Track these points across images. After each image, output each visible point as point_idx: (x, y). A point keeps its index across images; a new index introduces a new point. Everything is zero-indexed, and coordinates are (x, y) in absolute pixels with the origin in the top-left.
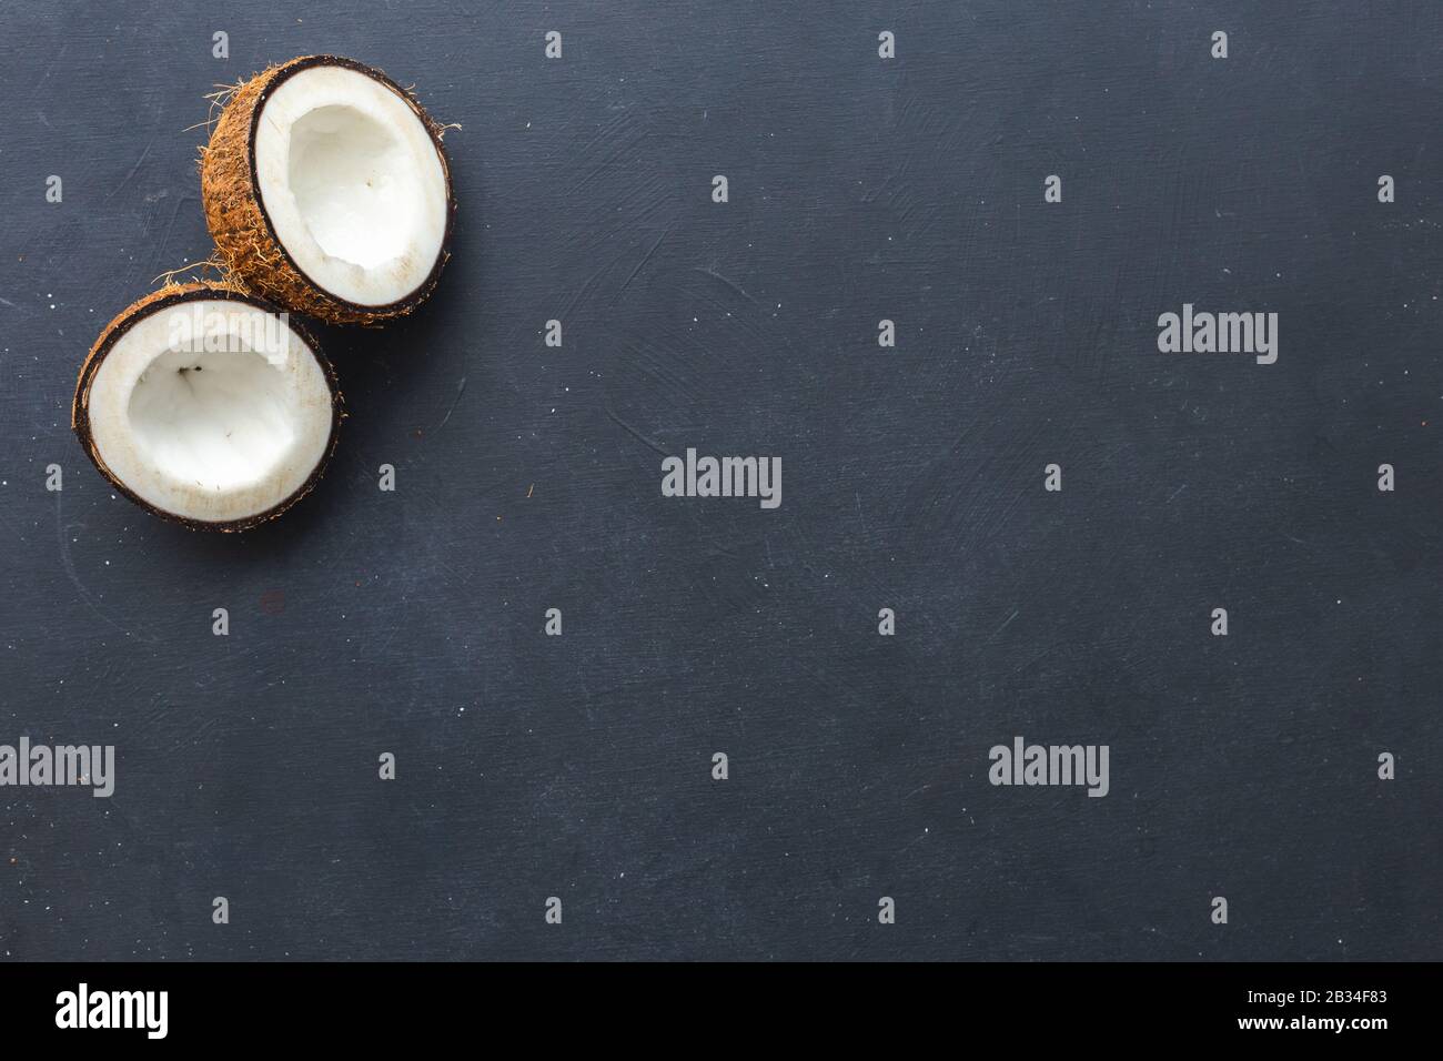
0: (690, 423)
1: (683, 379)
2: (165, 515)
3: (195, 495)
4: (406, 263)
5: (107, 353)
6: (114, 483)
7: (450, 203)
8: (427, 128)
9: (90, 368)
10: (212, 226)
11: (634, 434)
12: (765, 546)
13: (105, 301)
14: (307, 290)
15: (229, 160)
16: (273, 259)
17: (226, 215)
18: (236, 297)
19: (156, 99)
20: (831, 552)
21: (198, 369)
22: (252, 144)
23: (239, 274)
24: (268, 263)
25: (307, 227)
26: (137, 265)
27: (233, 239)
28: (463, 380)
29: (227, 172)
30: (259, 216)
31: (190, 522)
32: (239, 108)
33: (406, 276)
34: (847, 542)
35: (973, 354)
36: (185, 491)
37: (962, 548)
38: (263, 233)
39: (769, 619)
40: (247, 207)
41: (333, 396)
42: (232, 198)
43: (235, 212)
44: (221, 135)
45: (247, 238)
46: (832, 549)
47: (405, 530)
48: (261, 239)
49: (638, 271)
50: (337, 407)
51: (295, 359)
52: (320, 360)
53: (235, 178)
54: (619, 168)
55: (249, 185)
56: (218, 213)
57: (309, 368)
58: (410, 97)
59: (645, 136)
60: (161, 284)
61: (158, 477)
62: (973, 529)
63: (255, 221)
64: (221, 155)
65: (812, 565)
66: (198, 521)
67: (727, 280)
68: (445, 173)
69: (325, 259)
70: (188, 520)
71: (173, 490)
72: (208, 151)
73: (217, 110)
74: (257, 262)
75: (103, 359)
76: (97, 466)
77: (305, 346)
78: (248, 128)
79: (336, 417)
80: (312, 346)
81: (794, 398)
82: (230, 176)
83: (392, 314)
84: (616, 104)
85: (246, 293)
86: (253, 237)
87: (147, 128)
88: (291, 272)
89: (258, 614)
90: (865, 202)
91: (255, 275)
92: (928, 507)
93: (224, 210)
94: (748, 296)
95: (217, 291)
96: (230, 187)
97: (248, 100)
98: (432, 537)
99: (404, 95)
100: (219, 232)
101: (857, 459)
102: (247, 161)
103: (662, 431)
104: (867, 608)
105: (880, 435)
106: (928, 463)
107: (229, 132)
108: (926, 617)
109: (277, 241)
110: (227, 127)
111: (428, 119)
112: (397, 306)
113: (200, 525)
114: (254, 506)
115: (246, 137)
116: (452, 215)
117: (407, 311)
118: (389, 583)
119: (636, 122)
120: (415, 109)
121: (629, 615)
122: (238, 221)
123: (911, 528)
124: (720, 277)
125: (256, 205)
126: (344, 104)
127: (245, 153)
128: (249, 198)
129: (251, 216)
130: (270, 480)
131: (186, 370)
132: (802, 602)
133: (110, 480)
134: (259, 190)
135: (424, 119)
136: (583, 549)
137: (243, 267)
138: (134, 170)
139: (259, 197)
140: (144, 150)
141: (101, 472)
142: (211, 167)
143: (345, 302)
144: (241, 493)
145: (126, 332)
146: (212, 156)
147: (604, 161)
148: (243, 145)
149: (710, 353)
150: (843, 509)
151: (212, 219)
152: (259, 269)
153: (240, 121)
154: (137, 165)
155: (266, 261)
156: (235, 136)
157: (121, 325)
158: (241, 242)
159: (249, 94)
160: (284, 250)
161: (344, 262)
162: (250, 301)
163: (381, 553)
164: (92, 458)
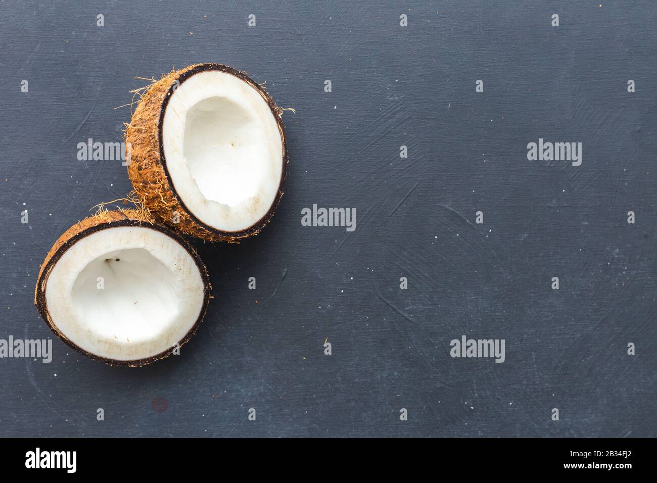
0: (430, 303)
1: (426, 274)
2: (93, 356)
3: (112, 344)
4: (256, 201)
5: (59, 259)
6: (61, 337)
7: (285, 159)
8: (272, 110)
9: (47, 267)
10: (131, 176)
11: (393, 309)
12: (473, 383)
13: (59, 209)
14: (193, 223)
15: (145, 135)
16: (172, 204)
17: (141, 172)
18: (145, 225)
19: (97, 80)
20: (514, 389)
21: (118, 260)
22: (160, 126)
23: (148, 209)
24: (168, 206)
25: (194, 181)
26: (80, 187)
27: (145, 187)
28: (286, 270)
29: (143, 143)
30: (164, 175)
31: (109, 361)
32: (153, 99)
33: (256, 209)
34: (525, 382)
35: (613, 267)
36: (106, 342)
37: (598, 390)
38: (166, 187)
39: (472, 429)
40: (156, 169)
41: (205, 286)
42: (146, 161)
43: (147, 171)
44: (139, 117)
45: (155, 188)
46: (515, 386)
47: (245, 362)
48: (164, 190)
49: (401, 205)
50: (207, 293)
51: (182, 263)
52: (198, 264)
53: (148, 149)
54: (392, 137)
55: (158, 154)
56: (135, 169)
57: (190, 269)
58: (262, 90)
59: (410, 118)
60: (95, 212)
61: (89, 334)
62: (605, 378)
63: (161, 179)
64: (139, 131)
65: (502, 397)
66: (114, 360)
67: (458, 213)
68: (282, 139)
69: (205, 202)
70: (107, 359)
71: (99, 341)
72: (130, 126)
73: (138, 97)
74: (161, 204)
75: (56, 262)
76: (50, 327)
77: (189, 255)
78: (158, 115)
79: (206, 298)
80: (193, 256)
81: (496, 290)
82: (145, 146)
83: (246, 236)
84: (392, 96)
85: (152, 222)
86: (159, 188)
87: (91, 99)
88: (184, 213)
89: (149, 412)
90: (549, 166)
91: (159, 211)
92: (577, 363)
93: (140, 168)
94: (471, 224)
95: (133, 221)
96: (145, 153)
97: (159, 94)
98: (261, 367)
99: (259, 88)
100: (136, 182)
101: (534, 330)
102: (157, 138)
103: (411, 307)
104: (535, 425)
105: (550, 316)
106: (579, 335)
107: (145, 115)
108: (572, 432)
109: (175, 191)
110: (142, 112)
111: (273, 104)
112: (250, 230)
113: (115, 362)
114: (151, 351)
115: (157, 121)
116: (285, 167)
117: (256, 233)
118: (233, 396)
119: (405, 108)
120: (265, 97)
121: (384, 423)
122: (150, 178)
123: (566, 376)
124: (454, 211)
125: (162, 168)
126: (221, 96)
127: (155, 132)
128: (157, 163)
129: (158, 175)
130: (162, 336)
131: (110, 259)
132: (494, 419)
133: (58, 335)
134: (164, 158)
135: (270, 104)
136: (357, 380)
137: (151, 205)
138: (81, 126)
139: (164, 163)
140: (87, 113)
141: (53, 330)
142: (132, 138)
143: (217, 230)
144: (142, 344)
145: (72, 245)
146: (133, 130)
147: (382, 133)
148: (154, 127)
149: (444, 258)
150: (524, 362)
151: (131, 171)
152: (162, 208)
153: (153, 109)
154: (83, 123)
155: (167, 205)
156: (150, 120)
157: (69, 241)
158: (150, 190)
159: (159, 90)
160: (179, 199)
161: (217, 203)
162: (155, 227)
163: (229, 376)
164: (47, 322)
